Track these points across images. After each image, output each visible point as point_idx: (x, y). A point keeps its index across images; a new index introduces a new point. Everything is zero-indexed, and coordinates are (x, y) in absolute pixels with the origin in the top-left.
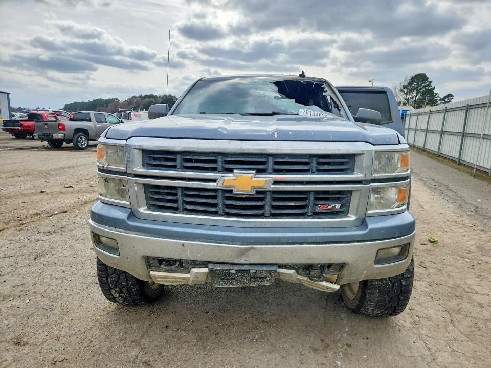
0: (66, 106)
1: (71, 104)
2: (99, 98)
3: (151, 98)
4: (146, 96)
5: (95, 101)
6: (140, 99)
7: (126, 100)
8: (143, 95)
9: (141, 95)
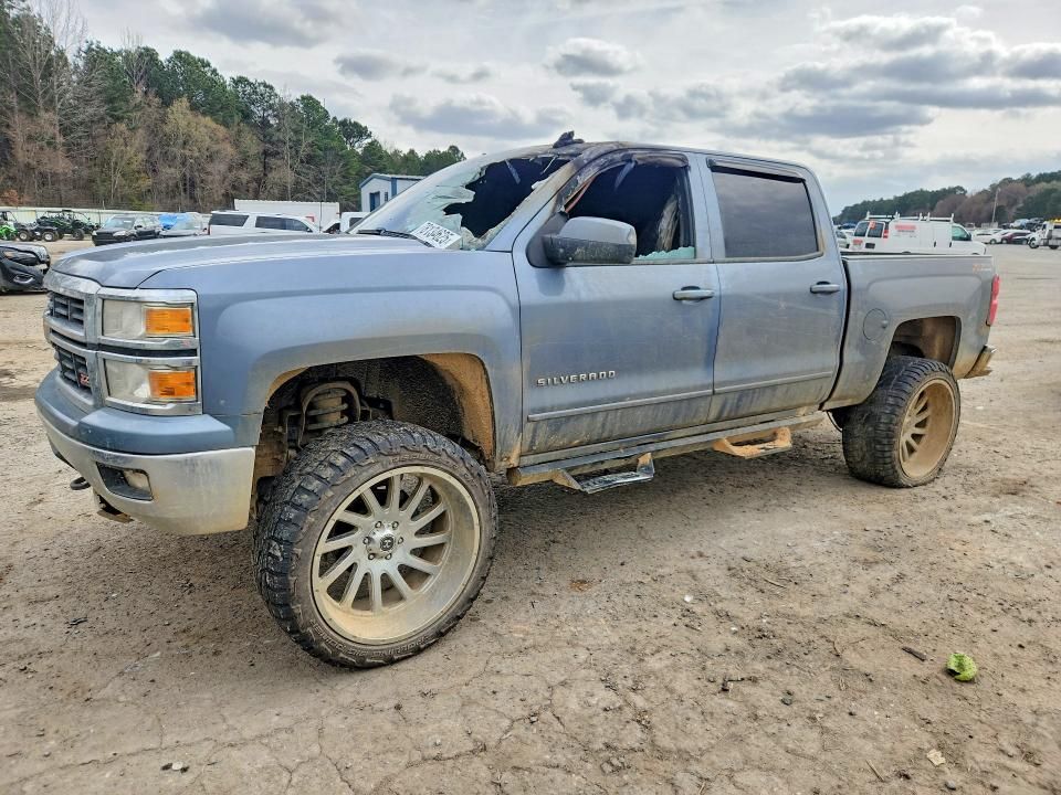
0: (846, 210)
1: (856, 205)
2: (918, 189)
3: (1054, 182)
4: (1043, 178)
5: (907, 196)
6: (1022, 186)
7: (985, 191)
8: (1034, 174)
9: (1029, 175)
